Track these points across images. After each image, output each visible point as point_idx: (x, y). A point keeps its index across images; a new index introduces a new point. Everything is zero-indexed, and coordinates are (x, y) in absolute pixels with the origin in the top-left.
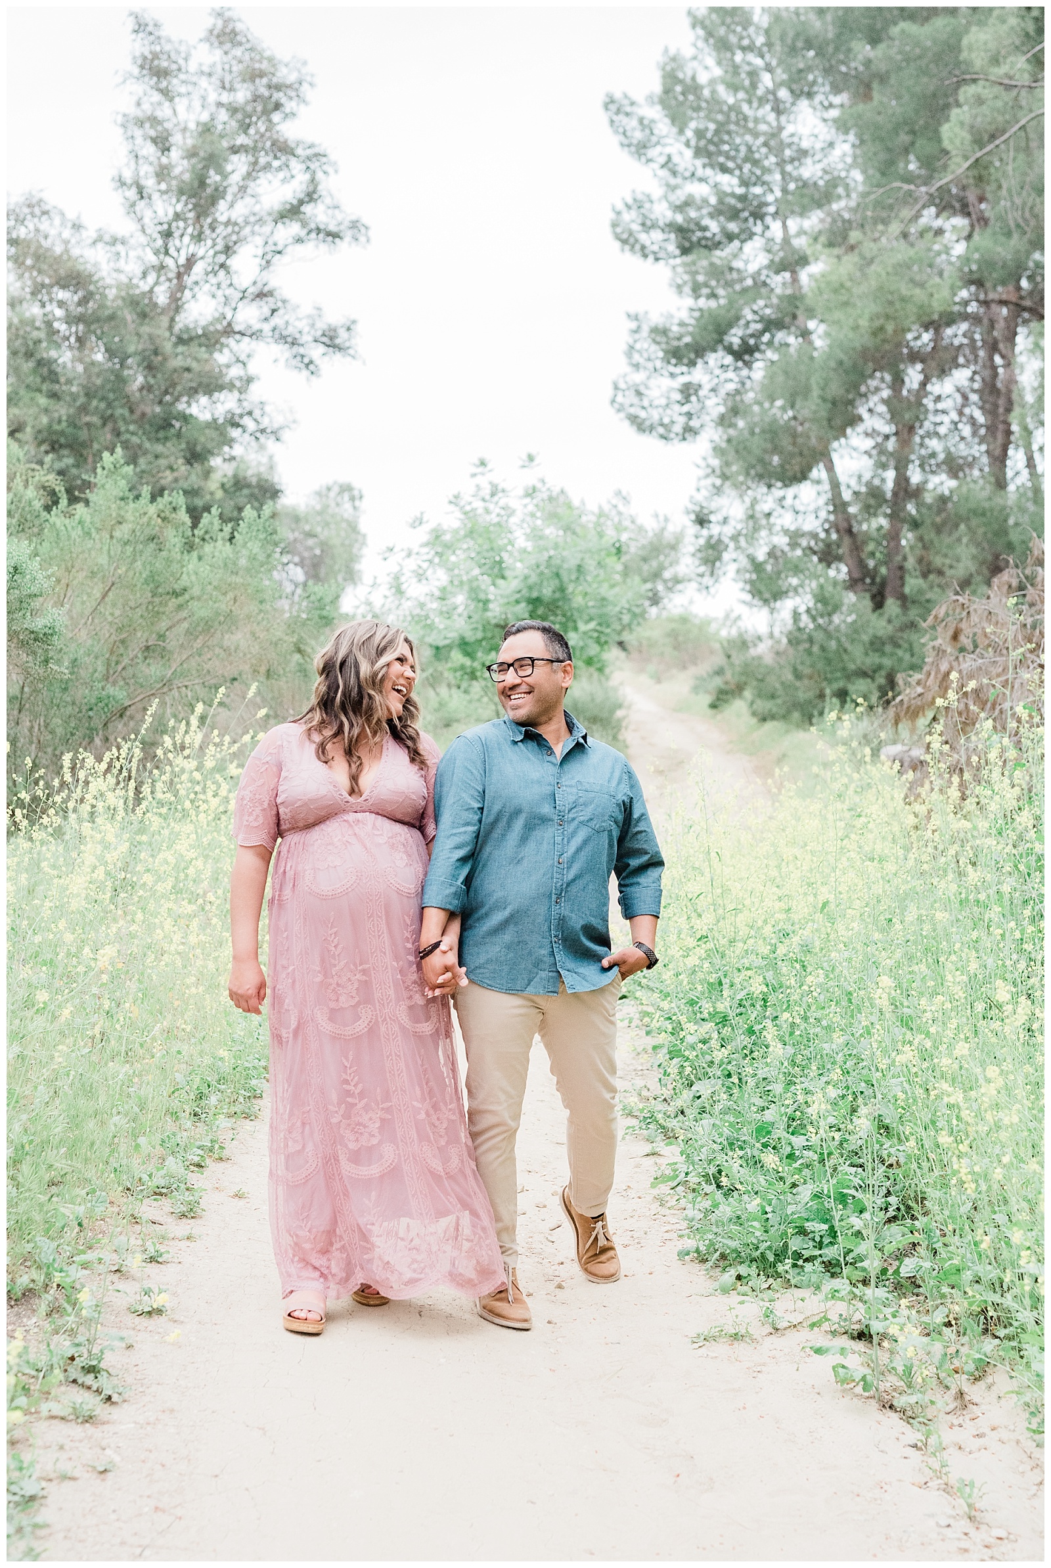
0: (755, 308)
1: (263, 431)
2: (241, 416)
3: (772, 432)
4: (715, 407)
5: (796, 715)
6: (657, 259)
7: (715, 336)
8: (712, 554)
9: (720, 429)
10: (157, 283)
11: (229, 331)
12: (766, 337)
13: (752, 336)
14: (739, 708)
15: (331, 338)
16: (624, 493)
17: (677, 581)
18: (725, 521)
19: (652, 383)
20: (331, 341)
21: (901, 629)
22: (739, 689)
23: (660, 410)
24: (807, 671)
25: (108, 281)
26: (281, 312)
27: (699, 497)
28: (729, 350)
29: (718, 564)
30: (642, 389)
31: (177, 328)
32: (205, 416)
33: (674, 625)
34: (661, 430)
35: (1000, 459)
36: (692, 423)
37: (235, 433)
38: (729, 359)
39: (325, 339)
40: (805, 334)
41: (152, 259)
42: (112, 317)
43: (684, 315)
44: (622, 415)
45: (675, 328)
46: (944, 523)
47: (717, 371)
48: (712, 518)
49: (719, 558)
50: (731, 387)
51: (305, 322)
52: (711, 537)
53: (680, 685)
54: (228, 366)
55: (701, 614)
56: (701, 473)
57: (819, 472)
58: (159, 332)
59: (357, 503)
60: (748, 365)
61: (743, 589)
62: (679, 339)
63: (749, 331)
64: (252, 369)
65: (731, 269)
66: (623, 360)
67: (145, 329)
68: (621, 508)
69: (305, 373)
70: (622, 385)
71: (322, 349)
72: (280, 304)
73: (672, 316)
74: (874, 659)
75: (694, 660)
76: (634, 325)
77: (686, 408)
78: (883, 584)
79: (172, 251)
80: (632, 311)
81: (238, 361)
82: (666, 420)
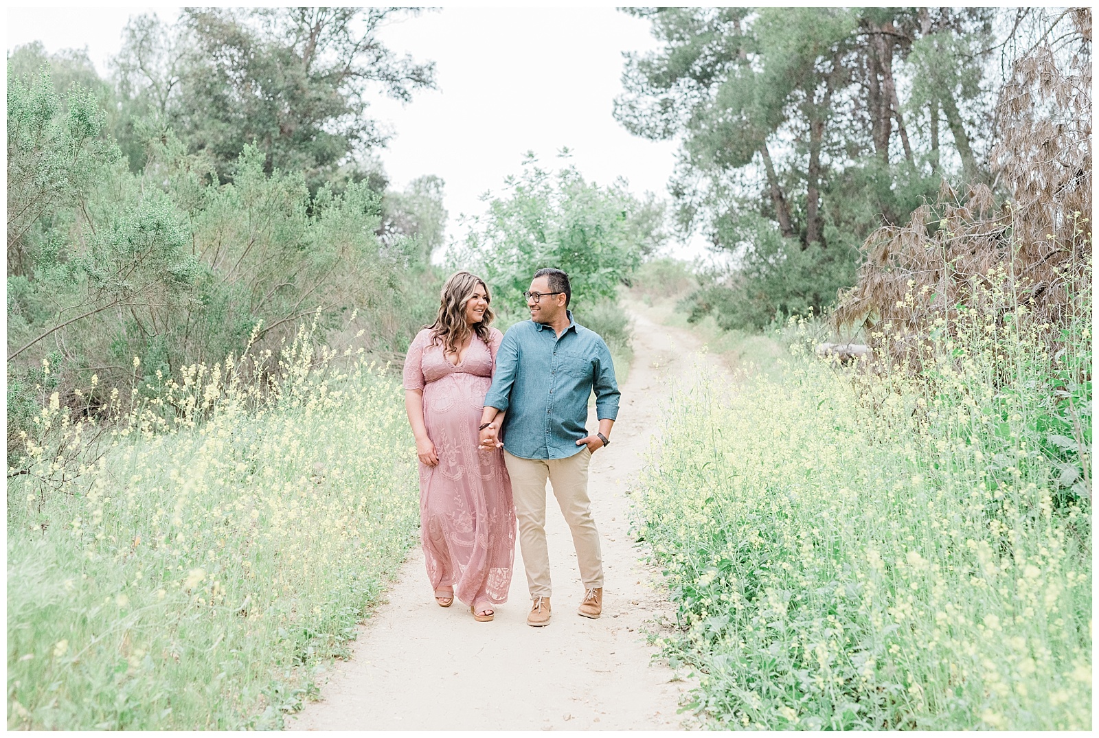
0: (711, 46)
1: (373, 141)
2: (358, 131)
3: (726, 129)
4: (685, 115)
5: (751, 325)
6: (641, 15)
7: (684, 66)
8: (686, 216)
9: (689, 130)
10: (297, 41)
11: (348, 73)
12: (719, 66)
13: (709, 65)
14: (709, 321)
15: (419, 75)
16: (624, 179)
17: (661, 237)
18: (694, 193)
19: (641, 100)
20: (418, 77)
21: (822, 262)
22: (709, 308)
23: (648, 118)
24: (756, 293)
25: (263, 41)
26: (383, 58)
27: (676, 177)
28: (694, 76)
29: (690, 223)
30: (634, 104)
31: (311, 73)
32: (333, 132)
33: (659, 267)
34: (648, 132)
35: (884, 144)
36: (669, 126)
37: (354, 142)
38: (693, 82)
39: (414, 76)
40: (746, 63)
41: (292, 24)
42: (268, 65)
43: (661, 52)
44: (621, 122)
45: (656, 62)
46: (849, 188)
47: (686, 91)
48: (685, 191)
49: (691, 219)
50: (696, 101)
51: (400, 65)
52: (685, 204)
53: (666, 307)
54: (348, 97)
55: (679, 259)
56: (677, 160)
57: (757, 156)
58: (298, 73)
59: (440, 189)
60: (708, 86)
61: (708, 240)
62: (659, 69)
63: (707, 62)
64: (364, 98)
65: (693, 20)
66: (621, 85)
67: (289, 72)
68: (622, 188)
69: (401, 100)
70: (620, 102)
71: (412, 83)
72: (382, 53)
73: (653, 53)
74: (803, 284)
75: (675, 290)
76: (627, 61)
77: (665, 116)
78: (805, 233)
79: (306, 18)
80: (626, 51)
81: (355, 93)
82: (652, 125)
